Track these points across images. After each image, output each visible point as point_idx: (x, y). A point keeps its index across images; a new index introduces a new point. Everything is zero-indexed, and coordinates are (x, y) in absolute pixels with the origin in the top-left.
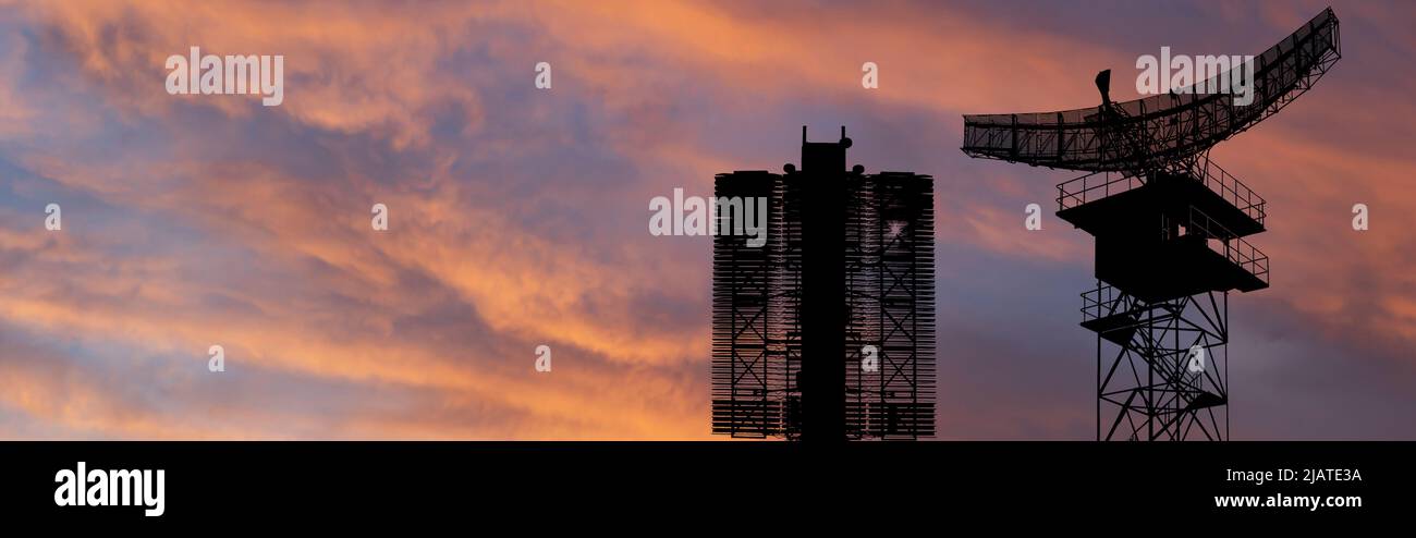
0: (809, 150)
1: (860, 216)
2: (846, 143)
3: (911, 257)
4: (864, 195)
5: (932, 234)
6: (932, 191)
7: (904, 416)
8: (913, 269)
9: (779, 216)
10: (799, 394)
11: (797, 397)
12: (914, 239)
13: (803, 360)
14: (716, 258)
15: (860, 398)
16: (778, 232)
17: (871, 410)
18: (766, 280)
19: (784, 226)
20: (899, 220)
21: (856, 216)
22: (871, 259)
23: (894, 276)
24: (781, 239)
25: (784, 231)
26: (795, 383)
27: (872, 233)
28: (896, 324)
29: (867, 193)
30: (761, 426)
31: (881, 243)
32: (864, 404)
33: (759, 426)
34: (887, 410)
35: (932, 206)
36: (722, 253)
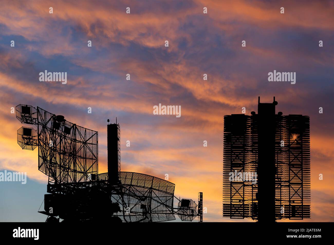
0: (261, 106)
1: (281, 132)
2: (275, 103)
3: (301, 148)
4: (282, 123)
5: (309, 139)
6: (309, 122)
7: (298, 210)
8: (301, 152)
9: (249, 132)
10: (257, 202)
11: (256, 203)
12: (302, 141)
13: (259, 188)
14: (224, 148)
15: (281, 203)
16: (248, 138)
17: (285, 208)
18: (244, 157)
19: (251, 136)
20: (296, 133)
21: (279, 132)
22: (285, 149)
23: (294, 155)
24: (250, 141)
25: (251, 138)
26: (255, 197)
27: (285, 138)
28: (295, 174)
29: (284, 123)
30: (242, 214)
31: (289, 142)
32: (282, 206)
33: (241, 214)
34: (291, 208)
35: (309, 128)
36: (227, 146)
